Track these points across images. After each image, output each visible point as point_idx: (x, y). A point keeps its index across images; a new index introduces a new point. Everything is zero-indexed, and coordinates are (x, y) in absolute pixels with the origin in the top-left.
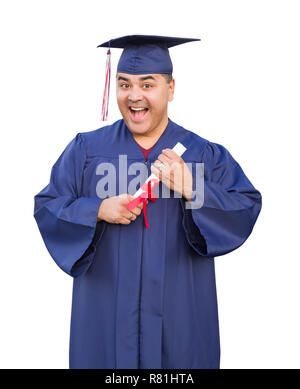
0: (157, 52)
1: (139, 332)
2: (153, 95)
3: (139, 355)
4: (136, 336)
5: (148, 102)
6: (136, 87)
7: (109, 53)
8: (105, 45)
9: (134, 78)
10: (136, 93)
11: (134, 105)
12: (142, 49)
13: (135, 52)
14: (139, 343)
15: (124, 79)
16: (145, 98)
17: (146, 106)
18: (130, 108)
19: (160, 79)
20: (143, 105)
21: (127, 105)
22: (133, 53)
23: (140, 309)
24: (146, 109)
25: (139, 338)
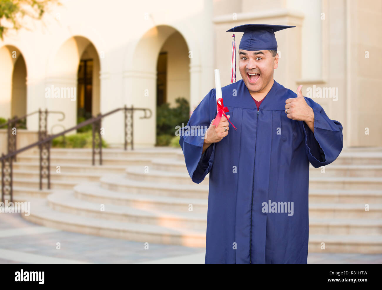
0: (266, 35)
1: (251, 225)
2: (263, 65)
3: (251, 240)
4: (249, 227)
5: (260, 70)
6: (251, 59)
7: (234, 36)
8: (231, 30)
9: (250, 53)
10: (251, 64)
11: (250, 72)
12: (256, 33)
13: (251, 35)
14: (251, 232)
15: (244, 54)
16: (257, 67)
17: (258, 72)
18: (248, 74)
19: (268, 54)
20: (256, 72)
21: (246, 72)
22: (250, 36)
23: (252, 210)
24: (259, 75)
25: (251, 229)
